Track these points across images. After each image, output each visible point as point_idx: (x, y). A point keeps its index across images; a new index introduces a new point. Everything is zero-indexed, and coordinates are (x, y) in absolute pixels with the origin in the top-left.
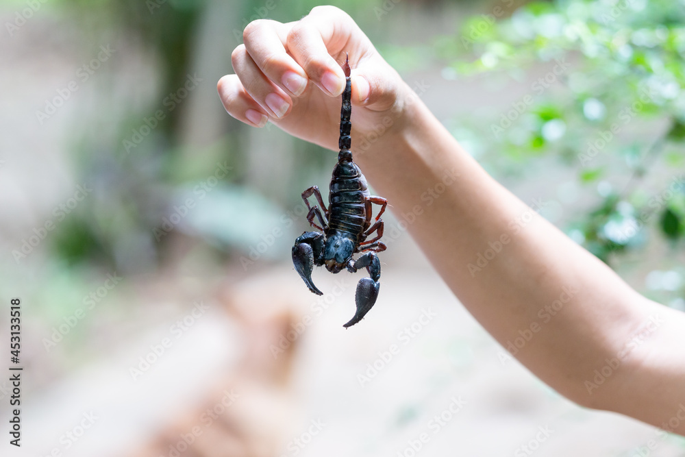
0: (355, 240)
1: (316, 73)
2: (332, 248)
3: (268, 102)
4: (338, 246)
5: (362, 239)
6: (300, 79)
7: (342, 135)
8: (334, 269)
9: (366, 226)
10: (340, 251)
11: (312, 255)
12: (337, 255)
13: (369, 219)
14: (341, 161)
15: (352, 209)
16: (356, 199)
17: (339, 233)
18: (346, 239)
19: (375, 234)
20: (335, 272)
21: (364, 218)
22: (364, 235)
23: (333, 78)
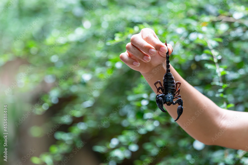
0: (173, 95)
1: (158, 48)
2: (168, 98)
3: (144, 59)
4: (169, 97)
5: (175, 95)
6: (154, 50)
7: (167, 64)
8: (169, 104)
9: (176, 91)
10: (170, 99)
11: (163, 101)
12: (170, 100)
13: (176, 89)
14: (167, 72)
15: (172, 86)
16: (173, 83)
17: (169, 94)
18: (171, 95)
19: (177, 93)
20: (169, 105)
21: (175, 89)
22: (175, 94)
23: (164, 48)
